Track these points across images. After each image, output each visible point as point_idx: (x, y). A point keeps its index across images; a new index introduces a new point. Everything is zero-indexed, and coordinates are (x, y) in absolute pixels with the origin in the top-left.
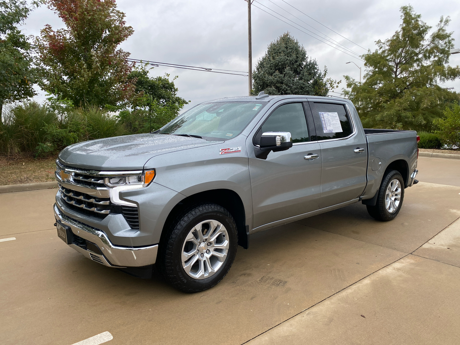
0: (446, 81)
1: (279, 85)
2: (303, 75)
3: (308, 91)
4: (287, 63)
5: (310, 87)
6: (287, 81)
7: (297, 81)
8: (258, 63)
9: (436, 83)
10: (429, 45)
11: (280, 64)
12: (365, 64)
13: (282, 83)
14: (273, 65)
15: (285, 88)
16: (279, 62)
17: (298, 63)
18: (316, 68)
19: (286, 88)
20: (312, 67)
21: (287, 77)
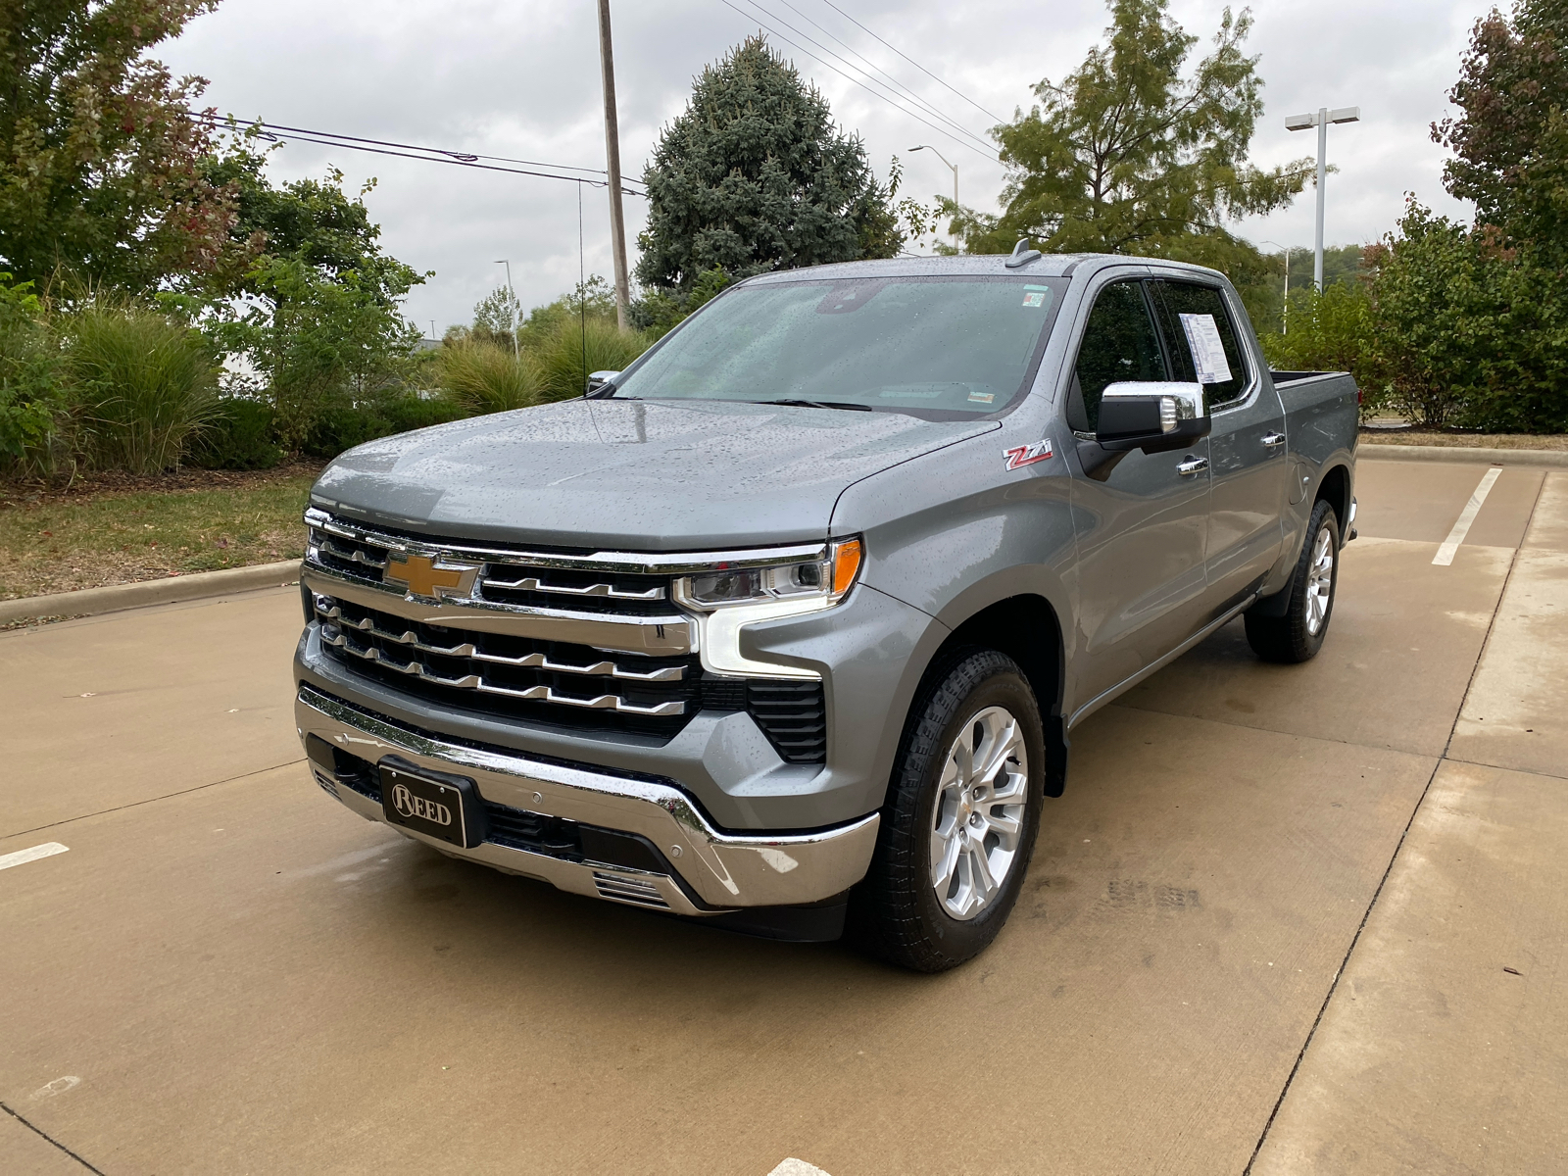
0: (1246, 216)
1: (744, 219)
2: (822, 185)
3: (843, 242)
4: (769, 143)
5: (847, 230)
6: (772, 206)
7: (807, 208)
8: (662, 141)
9: (1217, 220)
10: (1193, 99)
11: (744, 145)
12: (1003, 156)
13: (755, 213)
14: (719, 148)
15: (766, 229)
16: (741, 138)
17: (803, 145)
18: (860, 165)
19: (771, 229)
20: (848, 159)
21: (772, 193)
